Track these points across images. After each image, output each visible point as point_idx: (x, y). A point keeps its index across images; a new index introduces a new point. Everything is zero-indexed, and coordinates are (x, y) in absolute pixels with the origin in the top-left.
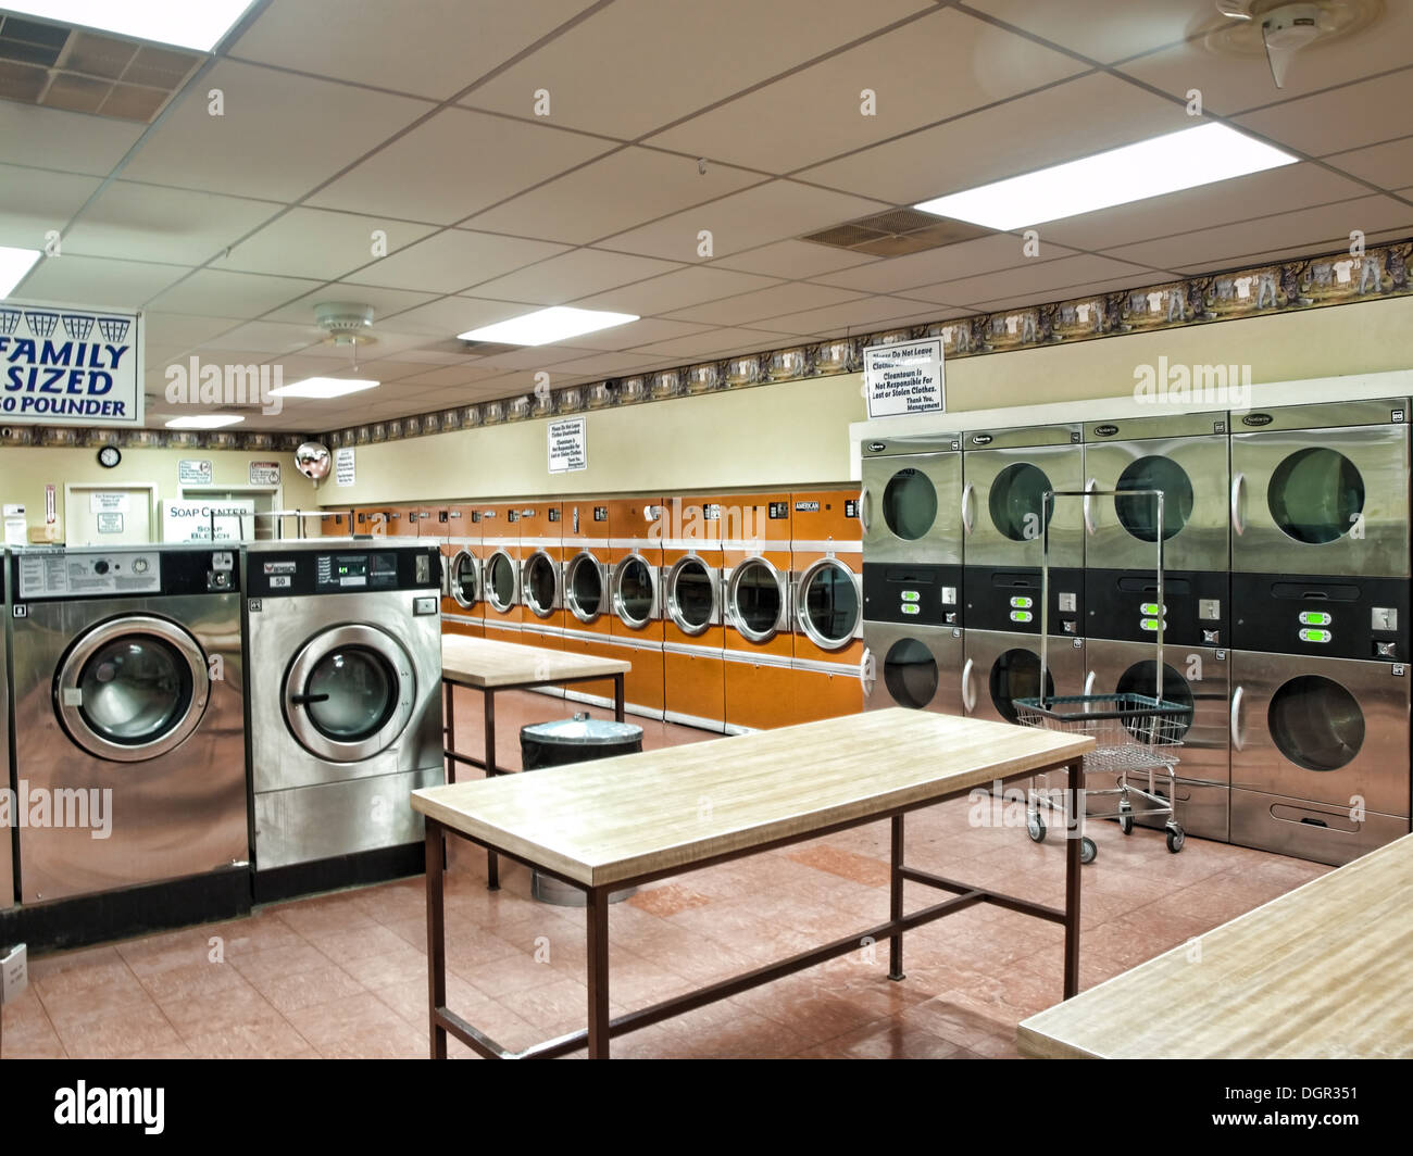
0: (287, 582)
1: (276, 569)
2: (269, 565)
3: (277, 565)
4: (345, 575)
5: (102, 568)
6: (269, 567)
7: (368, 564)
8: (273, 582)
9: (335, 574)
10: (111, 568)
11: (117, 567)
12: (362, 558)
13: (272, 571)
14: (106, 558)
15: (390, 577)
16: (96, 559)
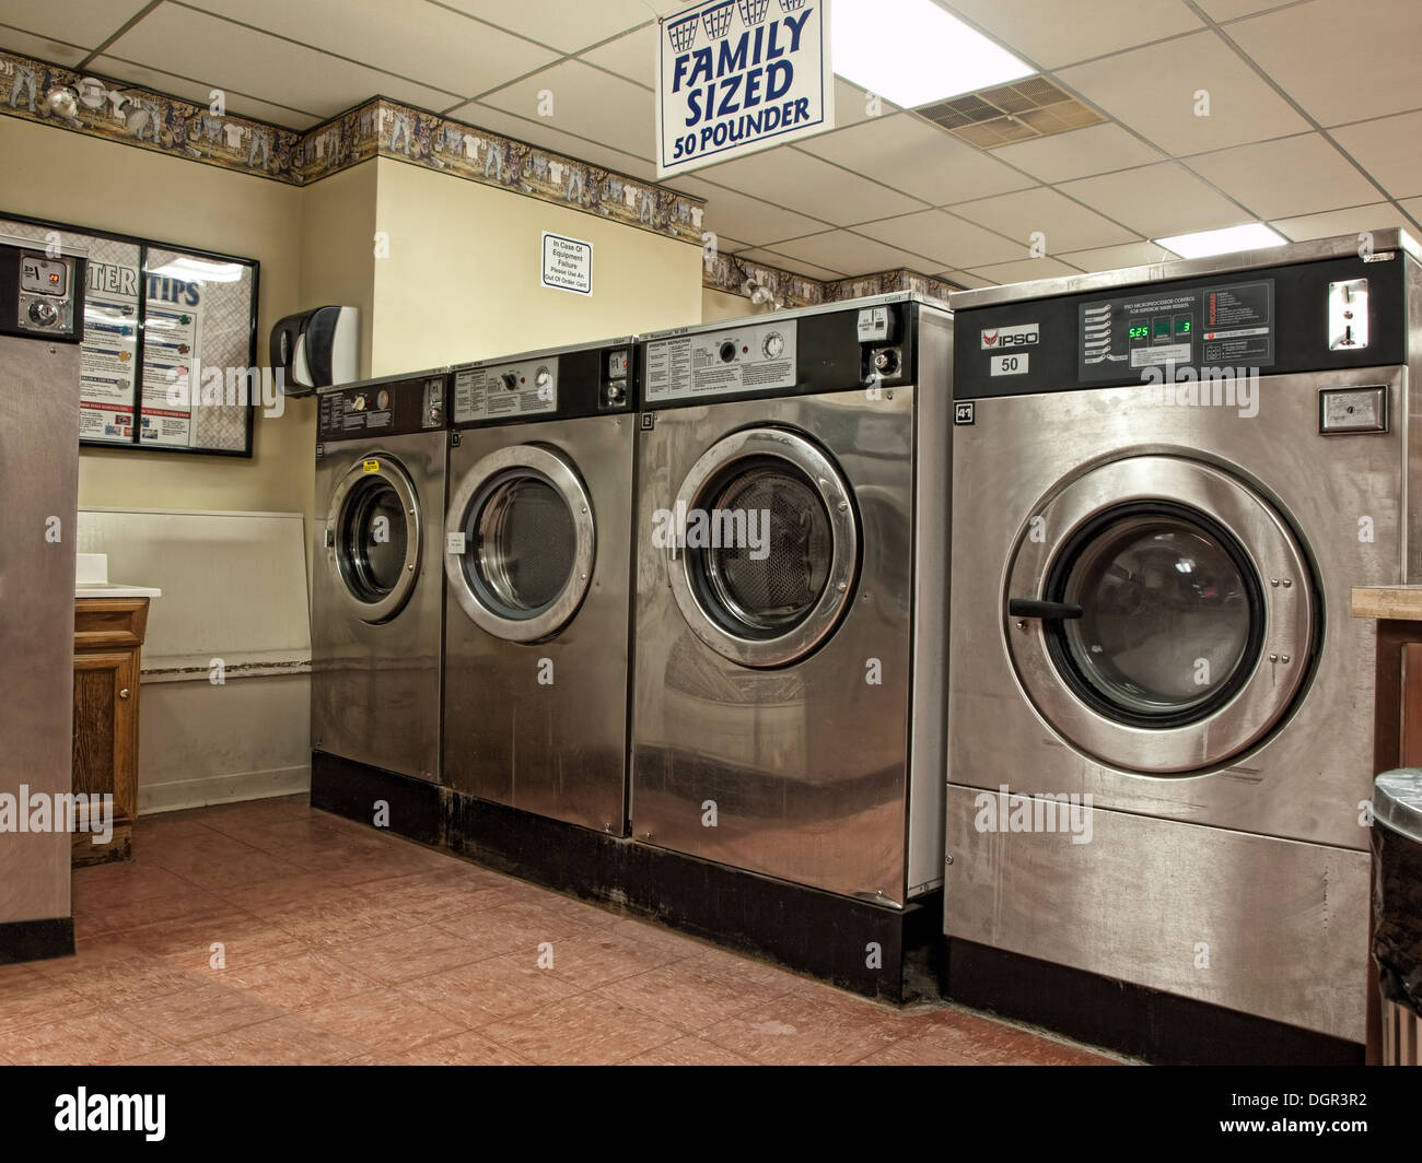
0: (1023, 363)
1: (1003, 340)
2: (990, 333)
3: (1004, 332)
4: (1145, 342)
5: (728, 352)
6: (990, 336)
7: (1198, 312)
8: (997, 367)
9: (1121, 343)
10: (739, 353)
11: (745, 349)
12: (1184, 301)
13: (996, 345)
14: (732, 337)
15: (1254, 342)
16: (722, 338)
